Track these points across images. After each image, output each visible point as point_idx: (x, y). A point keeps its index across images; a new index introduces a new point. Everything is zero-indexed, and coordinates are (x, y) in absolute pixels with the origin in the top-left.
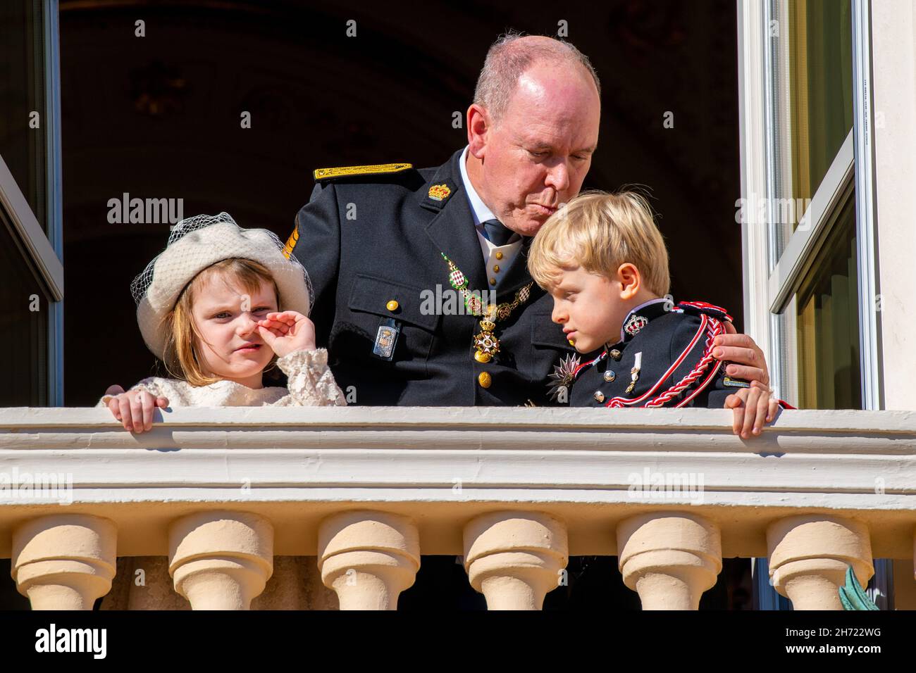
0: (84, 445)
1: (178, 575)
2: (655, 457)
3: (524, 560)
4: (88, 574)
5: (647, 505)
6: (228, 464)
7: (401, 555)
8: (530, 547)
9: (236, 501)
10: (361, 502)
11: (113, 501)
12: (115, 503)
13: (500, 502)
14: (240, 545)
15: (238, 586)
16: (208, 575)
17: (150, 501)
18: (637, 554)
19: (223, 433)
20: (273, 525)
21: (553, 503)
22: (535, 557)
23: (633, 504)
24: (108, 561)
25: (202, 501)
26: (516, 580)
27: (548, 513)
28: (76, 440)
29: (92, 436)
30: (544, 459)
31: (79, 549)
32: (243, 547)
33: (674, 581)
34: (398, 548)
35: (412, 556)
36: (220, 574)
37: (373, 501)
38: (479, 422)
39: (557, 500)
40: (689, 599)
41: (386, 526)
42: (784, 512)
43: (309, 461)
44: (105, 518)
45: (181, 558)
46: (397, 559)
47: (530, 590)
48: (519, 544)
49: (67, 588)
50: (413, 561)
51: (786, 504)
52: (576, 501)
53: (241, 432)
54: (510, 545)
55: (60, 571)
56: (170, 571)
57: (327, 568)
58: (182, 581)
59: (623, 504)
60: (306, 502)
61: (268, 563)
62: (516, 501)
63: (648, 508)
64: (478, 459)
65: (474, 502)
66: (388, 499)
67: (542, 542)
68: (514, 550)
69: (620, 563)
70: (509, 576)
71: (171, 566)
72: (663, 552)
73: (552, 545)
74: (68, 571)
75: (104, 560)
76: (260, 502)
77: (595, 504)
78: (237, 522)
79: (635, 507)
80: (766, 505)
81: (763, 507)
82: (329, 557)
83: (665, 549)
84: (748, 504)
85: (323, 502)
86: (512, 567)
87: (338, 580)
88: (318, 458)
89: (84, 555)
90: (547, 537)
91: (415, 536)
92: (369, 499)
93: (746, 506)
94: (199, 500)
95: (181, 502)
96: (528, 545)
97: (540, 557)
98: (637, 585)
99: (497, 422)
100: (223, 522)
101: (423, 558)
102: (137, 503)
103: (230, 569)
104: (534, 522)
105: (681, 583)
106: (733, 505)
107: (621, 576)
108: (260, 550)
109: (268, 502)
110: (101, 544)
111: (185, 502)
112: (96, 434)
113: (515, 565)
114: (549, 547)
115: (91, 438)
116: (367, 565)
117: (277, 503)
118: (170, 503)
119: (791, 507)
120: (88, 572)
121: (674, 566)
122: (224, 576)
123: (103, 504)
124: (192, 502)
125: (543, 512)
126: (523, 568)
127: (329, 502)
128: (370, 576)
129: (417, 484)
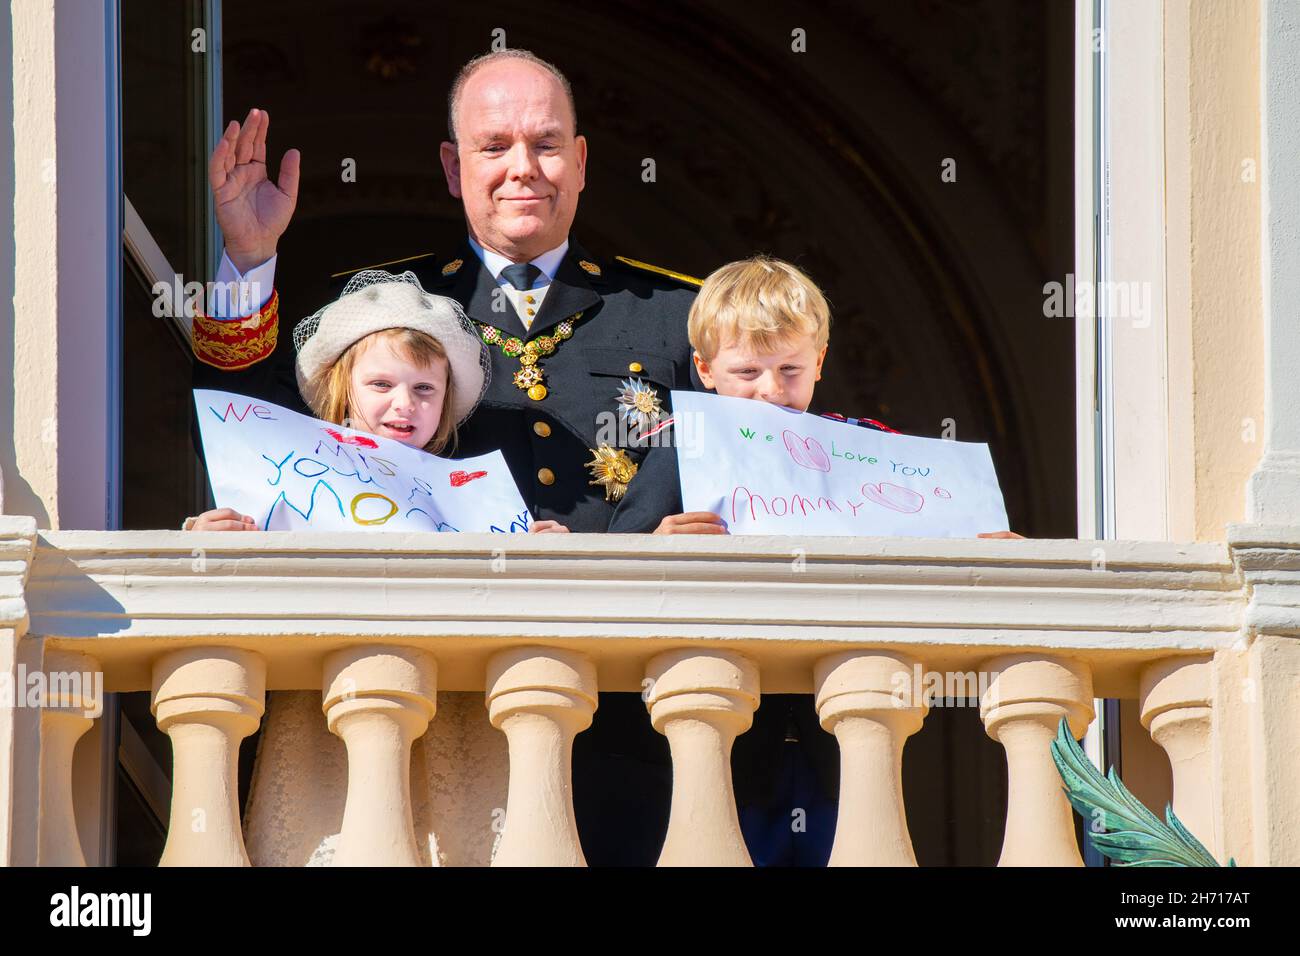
0: (229, 572)
1: (332, 715)
2: (854, 590)
3: (710, 702)
4: (234, 713)
5: (846, 642)
6: (387, 594)
7: (576, 695)
8: (717, 688)
9: (395, 635)
10: (533, 637)
11: (260, 633)
12: (263, 636)
13: (686, 639)
14: (399, 684)
15: (398, 727)
16: (364, 715)
17: (301, 635)
18: (835, 696)
19: (382, 561)
20: (437, 659)
21: (742, 640)
22: (724, 699)
23: (831, 641)
24: (255, 699)
25: (358, 635)
26: (701, 723)
27: (738, 651)
28: (221, 566)
29: (237, 562)
30: (734, 591)
31: (223, 685)
32: (402, 685)
33: (876, 726)
34: (572, 687)
35: (589, 696)
36: (377, 715)
37: (545, 637)
38: (663, 550)
39: (747, 637)
40: (891, 745)
41: (559, 663)
42: (998, 651)
43: (476, 592)
44: (252, 651)
45: (335, 696)
46: (571, 698)
47: (717, 734)
48: (705, 685)
49: (211, 728)
50: (589, 701)
51: (998, 642)
52: (768, 638)
53: (401, 559)
54: (696, 686)
55: (203, 709)
56: (324, 709)
57: (496, 708)
58: (337, 720)
59: (820, 641)
60: (472, 637)
61: (429, 701)
62: (702, 638)
63: (849, 646)
64: (661, 591)
65: (656, 638)
66: (562, 635)
67: (731, 682)
68: (699, 691)
69: (817, 706)
70: (693, 719)
71: (324, 703)
72: (863, 694)
73: (741, 686)
74: (210, 709)
75: (251, 697)
76: (422, 636)
77: (789, 641)
78: (396, 658)
79: (833, 645)
80: (977, 643)
81: (973, 646)
82: (497, 696)
83: (865, 691)
84: (957, 643)
85: (490, 637)
86: (697, 710)
87: (507, 722)
88: (485, 588)
89: (230, 692)
90: (737, 677)
91: (593, 674)
92: (541, 635)
93: (954, 645)
94: (354, 634)
95: (334, 635)
96: (715, 685)
97: (729, 699)
98: (835, 729)
99: (682, 551)
100: (380, 658)
101: (602, 696)
102: (286, 636)
103: (388, 709)
104: (722, 660)
105: (882, 728)
106: (941, 643)
107: (817, 718)
108: (422, 689)
109: (430, 637)
110: (248, 679)
111: (339, 635)
112: (243, 560)
113: (701, 707)
114: (738, 687)
115: (237, 565)
116: (539, 706)
117: (441, 637)
118: (323, 636)
119: (1004, 646)
120: (234, 711)
121: (874, 710)
122: (382, 716)
123: (250, 636)
124: (348, 636)
125: (731, 650)
126: (707, 711)
127: (497, 637)
128: (543, 718)
129: (595, 618)
